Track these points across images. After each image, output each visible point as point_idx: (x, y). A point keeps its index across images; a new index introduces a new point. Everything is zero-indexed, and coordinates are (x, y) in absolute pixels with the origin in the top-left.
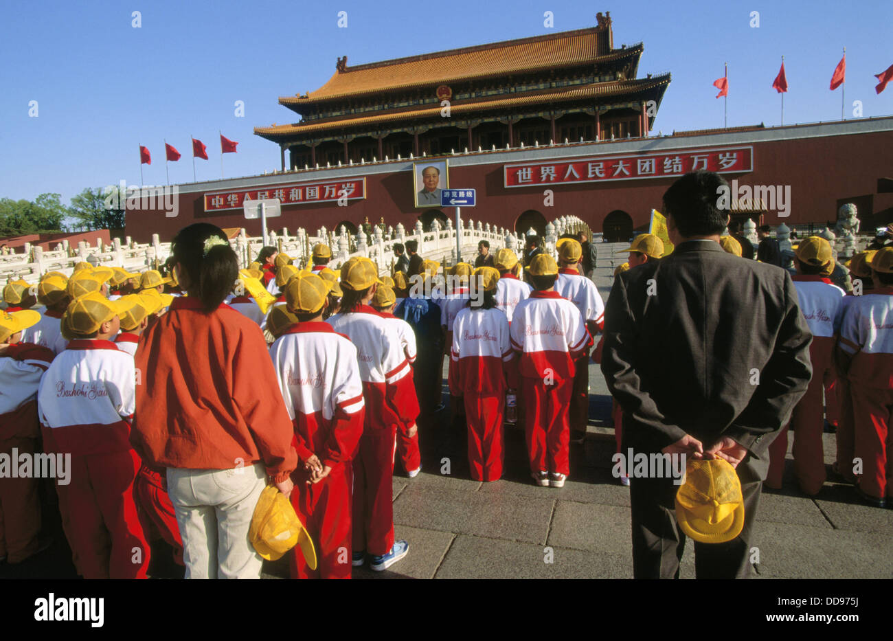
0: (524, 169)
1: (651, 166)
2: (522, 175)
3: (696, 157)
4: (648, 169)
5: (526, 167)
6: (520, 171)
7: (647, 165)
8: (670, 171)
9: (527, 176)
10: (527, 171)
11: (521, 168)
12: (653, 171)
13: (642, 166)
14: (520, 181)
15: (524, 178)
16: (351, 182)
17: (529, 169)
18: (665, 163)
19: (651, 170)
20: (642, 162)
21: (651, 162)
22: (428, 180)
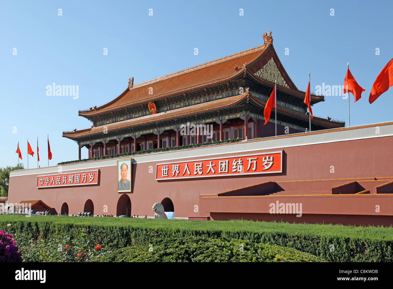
1: (225, 165)
2: (164, 170)
3: (250, 159)
4: (224, 169)
5: (166, 165)
7: (223, 165)
8: (235, 170)
9: (166, 172)
10: (166, 168)
11: (164, 166)
12: (227, 171)
13: (221, 166)
14: (162, 175)
16: (93, 172)
18: (233, 164)
19: (225, 170)
20: (221, 163)
21: (226, 162)
22: (123, 173)
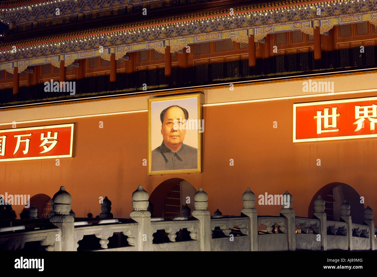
0: (326, 111)
2: (323, 120)
5: (330, 107)
6: (319, 113)
9: (330, 123)
10: (330, 113)
11: (321, 109)
14: (319, 131)
15: (326, 125)
16: (53, 131)
17: (334, 110)
